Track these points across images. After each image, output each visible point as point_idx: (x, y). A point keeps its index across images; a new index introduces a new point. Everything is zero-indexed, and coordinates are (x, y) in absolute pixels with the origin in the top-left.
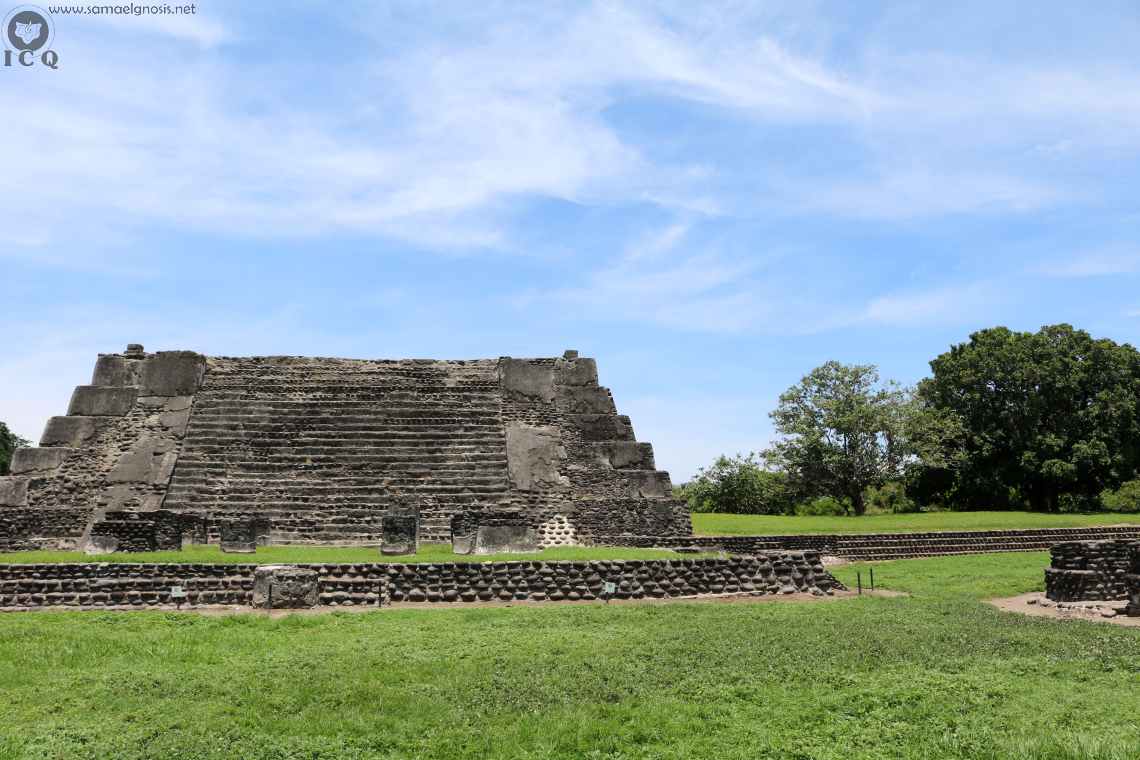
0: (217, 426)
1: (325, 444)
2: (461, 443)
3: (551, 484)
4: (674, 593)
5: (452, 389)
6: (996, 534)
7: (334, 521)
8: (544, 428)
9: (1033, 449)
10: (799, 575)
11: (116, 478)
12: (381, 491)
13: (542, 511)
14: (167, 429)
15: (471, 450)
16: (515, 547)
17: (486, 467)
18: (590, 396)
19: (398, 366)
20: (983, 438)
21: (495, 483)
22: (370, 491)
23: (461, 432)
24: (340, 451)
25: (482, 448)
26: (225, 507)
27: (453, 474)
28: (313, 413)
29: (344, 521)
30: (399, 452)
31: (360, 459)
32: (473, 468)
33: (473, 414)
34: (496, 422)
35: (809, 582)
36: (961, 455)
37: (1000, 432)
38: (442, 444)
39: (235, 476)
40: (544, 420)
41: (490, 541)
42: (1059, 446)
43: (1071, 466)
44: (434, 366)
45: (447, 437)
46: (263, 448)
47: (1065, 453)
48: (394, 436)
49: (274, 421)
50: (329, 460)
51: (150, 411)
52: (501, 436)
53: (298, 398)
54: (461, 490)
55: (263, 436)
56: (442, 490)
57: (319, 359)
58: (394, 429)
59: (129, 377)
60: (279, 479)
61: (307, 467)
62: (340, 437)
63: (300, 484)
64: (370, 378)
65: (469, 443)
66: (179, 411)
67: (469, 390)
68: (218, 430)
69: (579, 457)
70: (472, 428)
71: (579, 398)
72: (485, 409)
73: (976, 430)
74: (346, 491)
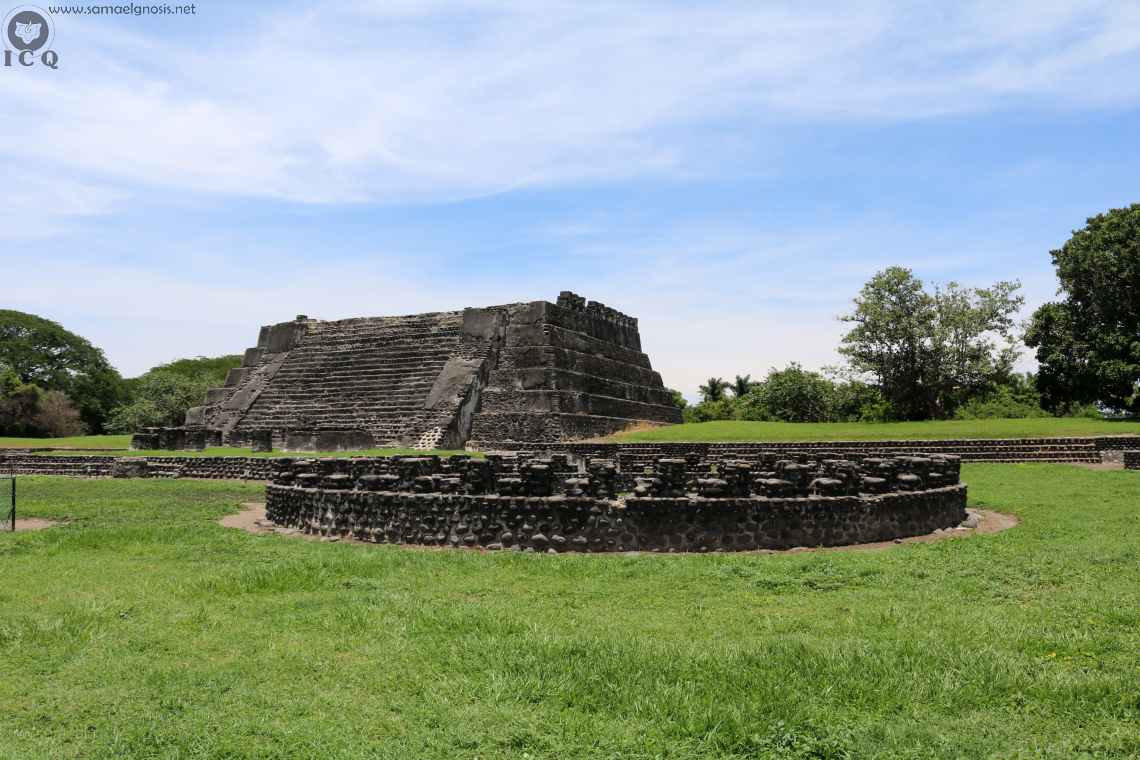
0: (292, 371)
1: (340, 380)
2: (416, 375)
3: (449, 404)
8: (472, 361)
12: (351, 411)
14: (267, 374)
15: (419, 380)
17: (420, 392)
18: (531, 332)
21: (419, 403)
22: (345, 411)
23: (420, 364)
24: (346, 384)
25: (426, 378)
27: (398, 398)
28: (346, 358)
30: (378, 383)
31: (353, 389)
33: (436, 353)
34: (445, 358)
38: (405, 376)
39: (285, 403)
40: (476, 355)
44: (435, 317)
45: (410, 371)
46: (308, 384)
48: (381, 372)
49: (323, 365)
50: (337, 391)
51: (265, 363)
52: (442, 369)
53: (343, 348)
55: (312, 376)
58: (385, 367)
61: (322, 396)
62: (351, 374)
63: (313, 407)
64: (391, 330)
65: (420, 375)
66: (278, 361)
67: (444, 335)
68: (291, 374)
69: (501, 381)
70: (429, 364)
71: (524, 334)
72: (446, 349)
74: (333, 411)
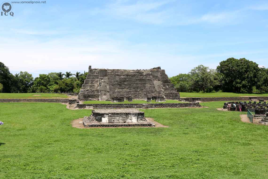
0: (112, 82)
1: (129, 84)
2: (148, 84)
3: (161, 91)
4: (183, 107)
5: (145, 75)
6: (225, 98)
7: (133, 96)
8: (159, 82)
9: (235, 82)
10: (197, 105)
11: (102, 90)
12: (138, 92)
13: (161, 95)
14: (105, 82)
15: (149, 85)
16: (163, 101)
17: (152, 88)
18: (165, 76)
19: (135, 71)
20: (227, 79)
21: (154, 90)
22: (137, 92)
23: (147, 82)
24: (131, 85)
25: (151, 85)
26: (118, 94)
27: (147, 89)
28: (126, 79)
29: (135, 96)
30: (139, 86)
31: (134, 87)
32: (150, 88)
33: (148, 79)
34: (152, 81)
35: (198, 106)
36: (223, 82)
37: (230, 78)
38: (145, 84)
39: (118, 89)
40: (159, 80)
41: (161, 100)
42: (239, 82)
43: (241, 85)
44: (141, 71)
45: (145, 83)
46: (120, 85)
47: (240, 83)
48: (138, 83)
49: (120, 81)
50: (130, 87)
51: (102, 79)
52: (153, 83)
53: (122, 77)
54: (149, 92)
55: (119, 83)
56: (147, 92)
57: (123, 70)
58: (138, 82)
59: (94, 73)
60: (124, 90)
61: (127, 88)
62: (130, 83)
63: (127, 91)
64: (132, 73)
65: (149, 84)
66: (106, 79)
67: (147, 75)
68: (113, 82)
69: (164, 86)
70: (149, 82)
71: (163, 76)
72: (150, 79)
73: (226, 77)
74: (134, 92)
